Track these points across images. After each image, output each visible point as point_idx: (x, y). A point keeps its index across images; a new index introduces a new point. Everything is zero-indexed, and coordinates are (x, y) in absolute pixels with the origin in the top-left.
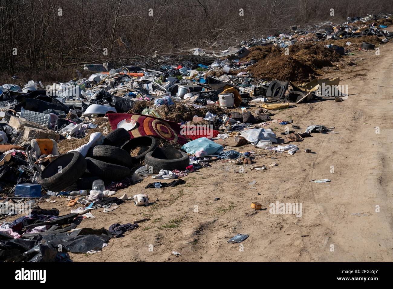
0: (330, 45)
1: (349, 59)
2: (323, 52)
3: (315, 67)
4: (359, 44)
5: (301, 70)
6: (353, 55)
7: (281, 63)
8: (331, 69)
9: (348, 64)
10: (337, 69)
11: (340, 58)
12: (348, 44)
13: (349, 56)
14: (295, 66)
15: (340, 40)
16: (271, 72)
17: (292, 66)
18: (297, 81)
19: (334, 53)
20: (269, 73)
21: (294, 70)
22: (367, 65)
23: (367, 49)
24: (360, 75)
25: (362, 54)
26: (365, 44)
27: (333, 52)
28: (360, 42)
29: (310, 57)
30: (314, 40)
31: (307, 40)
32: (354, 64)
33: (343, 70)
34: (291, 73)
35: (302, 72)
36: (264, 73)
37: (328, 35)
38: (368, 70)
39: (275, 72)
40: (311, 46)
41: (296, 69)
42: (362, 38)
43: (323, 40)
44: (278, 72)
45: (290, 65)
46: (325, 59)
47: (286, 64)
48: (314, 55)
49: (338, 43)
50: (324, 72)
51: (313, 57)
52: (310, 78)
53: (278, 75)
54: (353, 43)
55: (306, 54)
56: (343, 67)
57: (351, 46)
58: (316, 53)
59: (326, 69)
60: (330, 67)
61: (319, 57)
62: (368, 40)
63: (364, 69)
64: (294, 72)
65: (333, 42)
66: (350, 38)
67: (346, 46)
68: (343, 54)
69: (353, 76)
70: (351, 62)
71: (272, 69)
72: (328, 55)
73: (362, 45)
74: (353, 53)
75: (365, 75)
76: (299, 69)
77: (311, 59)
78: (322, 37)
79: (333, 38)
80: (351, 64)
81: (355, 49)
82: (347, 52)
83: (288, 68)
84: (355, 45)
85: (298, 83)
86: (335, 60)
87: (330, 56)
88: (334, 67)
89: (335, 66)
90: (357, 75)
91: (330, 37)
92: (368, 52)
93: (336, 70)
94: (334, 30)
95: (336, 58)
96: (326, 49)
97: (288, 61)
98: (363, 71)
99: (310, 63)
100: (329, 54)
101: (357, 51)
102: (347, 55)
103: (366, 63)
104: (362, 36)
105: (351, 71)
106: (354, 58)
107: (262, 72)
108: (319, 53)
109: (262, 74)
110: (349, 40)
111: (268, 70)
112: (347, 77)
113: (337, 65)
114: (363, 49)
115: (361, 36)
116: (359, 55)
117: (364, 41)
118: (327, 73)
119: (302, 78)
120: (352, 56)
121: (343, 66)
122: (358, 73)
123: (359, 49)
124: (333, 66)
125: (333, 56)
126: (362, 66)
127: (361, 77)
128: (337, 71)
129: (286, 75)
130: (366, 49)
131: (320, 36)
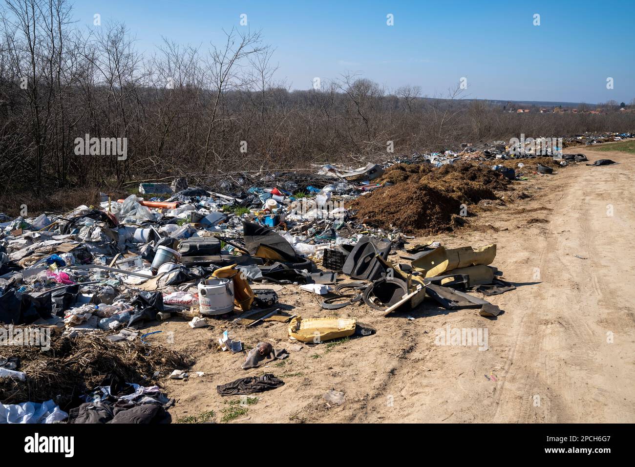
0: (498, 166)
1: (520, 186)
2: (485, 176)
3: (468, 201)
4: (534, 166)
5: (437, 209)
6: (526, 180)
7: (404, 196)
8: (493, 203)
9: (519, 197)
10: (503, 205)
11: (509, 184)
12: (521, 165)
13: (522, 182)
14: (428, 202)
15: (511, 160)
16: (385, 211)
17: (423, 201)
18: (429, 227)
19: (501, 177)
20: (382, 212)
21: (425, 209)
22: (546, 198)
23: (544, 173)
24: (537, 221)
25: (537, 180)
26: (541, 167)
27: (500, 175)
28: (534, 164)
29: (462, 184)
30: (481, 159)
31: (472, 159)
32: (527, 197)
33: (511, 206)
34: (419, 214)
35: (439, 213)
36: (373, 212)
37: (498, 154)
38: (550, 210)
39: (392, 210)
40: (472, 166)
41: (429, 207)
42: (536, 159)
43: (492, 159)
44: (398, 211)
45: (418, 199)
46: (485, 187)
47: (412, 198)
48: (469, 182)
49: (508, 164)
50: (481, 208)
51: (467, 184)
52: (452, 222)
53: (396, 216)
54: (526, 165)
55: (457, 179)
56: (512, 201)
57: (523, 168)
58: (473, 178)
59: (484, 203)
60: (491, 201)
61: (476, 185)
62: (544, 162)
63: (543, 208)
64: (425, 211)
65: (502, 163)
66: (522, 159)
67: (518, 168)
68: (514, 178)
69: (525, 223)
70: (523, 193)
71: (389, 205)
72: (492, 181)
73: (537, 168)
74: (526, 178)
75: (547, 221)
76: (434, 206)
77: (464, 188)
78: (491, 156)
79: (503, 158)
80: (524, 197)
81: (529, 173)
82: (518, 176)
83: (415, 204)
84: (528, 168)
85: (429, 231)
86: (501, 188)
87: (495, 181)
88: (498, 201)
89: (499, 198)
90: (532, 220)
91: (500, 156)
92: (545, 177)
93: (500, 205)
94: (506, 150)
95: (503, 184)
96: (490, 171)
97: (415, 193)
98: (542, 211)
99: (460, 194)
100: (494, 178)
101: (531, 174)
102: (519, 180)
103: (545, 195)
104: (537, 157)
105: (524, 211)
106: (528, 186)
107: (371, 210)
108: (480, 177)
109: (370, 212)
110: (521, 161)
111: (382, 207)
112: (515, 222)
113: (503, 197)
114: (539, 173)
115: (535, 157)
116: (533, 181)
117: (539, 163)
118: (485, 211)
119: (439, 223)
120: (525, 182)
121: (511, 199)
122: (535, 215)
123: (534, 172)
124: (496, 198)
125: (498, 182)
126: (539, 199)
127: (539, 224)
128: (501, 207)
129: (409, 217)
130: (542, 173)
131: (488, 155)
